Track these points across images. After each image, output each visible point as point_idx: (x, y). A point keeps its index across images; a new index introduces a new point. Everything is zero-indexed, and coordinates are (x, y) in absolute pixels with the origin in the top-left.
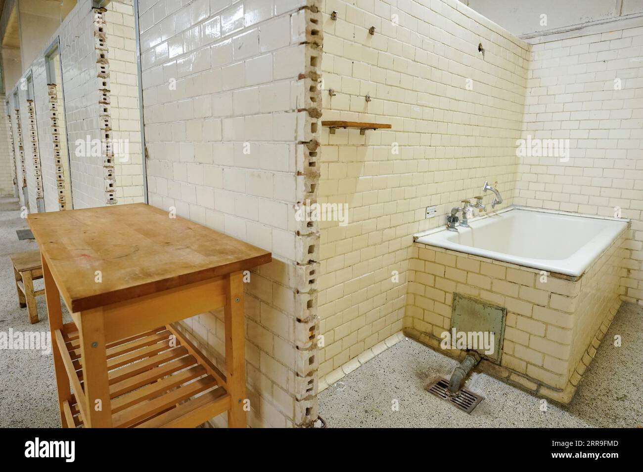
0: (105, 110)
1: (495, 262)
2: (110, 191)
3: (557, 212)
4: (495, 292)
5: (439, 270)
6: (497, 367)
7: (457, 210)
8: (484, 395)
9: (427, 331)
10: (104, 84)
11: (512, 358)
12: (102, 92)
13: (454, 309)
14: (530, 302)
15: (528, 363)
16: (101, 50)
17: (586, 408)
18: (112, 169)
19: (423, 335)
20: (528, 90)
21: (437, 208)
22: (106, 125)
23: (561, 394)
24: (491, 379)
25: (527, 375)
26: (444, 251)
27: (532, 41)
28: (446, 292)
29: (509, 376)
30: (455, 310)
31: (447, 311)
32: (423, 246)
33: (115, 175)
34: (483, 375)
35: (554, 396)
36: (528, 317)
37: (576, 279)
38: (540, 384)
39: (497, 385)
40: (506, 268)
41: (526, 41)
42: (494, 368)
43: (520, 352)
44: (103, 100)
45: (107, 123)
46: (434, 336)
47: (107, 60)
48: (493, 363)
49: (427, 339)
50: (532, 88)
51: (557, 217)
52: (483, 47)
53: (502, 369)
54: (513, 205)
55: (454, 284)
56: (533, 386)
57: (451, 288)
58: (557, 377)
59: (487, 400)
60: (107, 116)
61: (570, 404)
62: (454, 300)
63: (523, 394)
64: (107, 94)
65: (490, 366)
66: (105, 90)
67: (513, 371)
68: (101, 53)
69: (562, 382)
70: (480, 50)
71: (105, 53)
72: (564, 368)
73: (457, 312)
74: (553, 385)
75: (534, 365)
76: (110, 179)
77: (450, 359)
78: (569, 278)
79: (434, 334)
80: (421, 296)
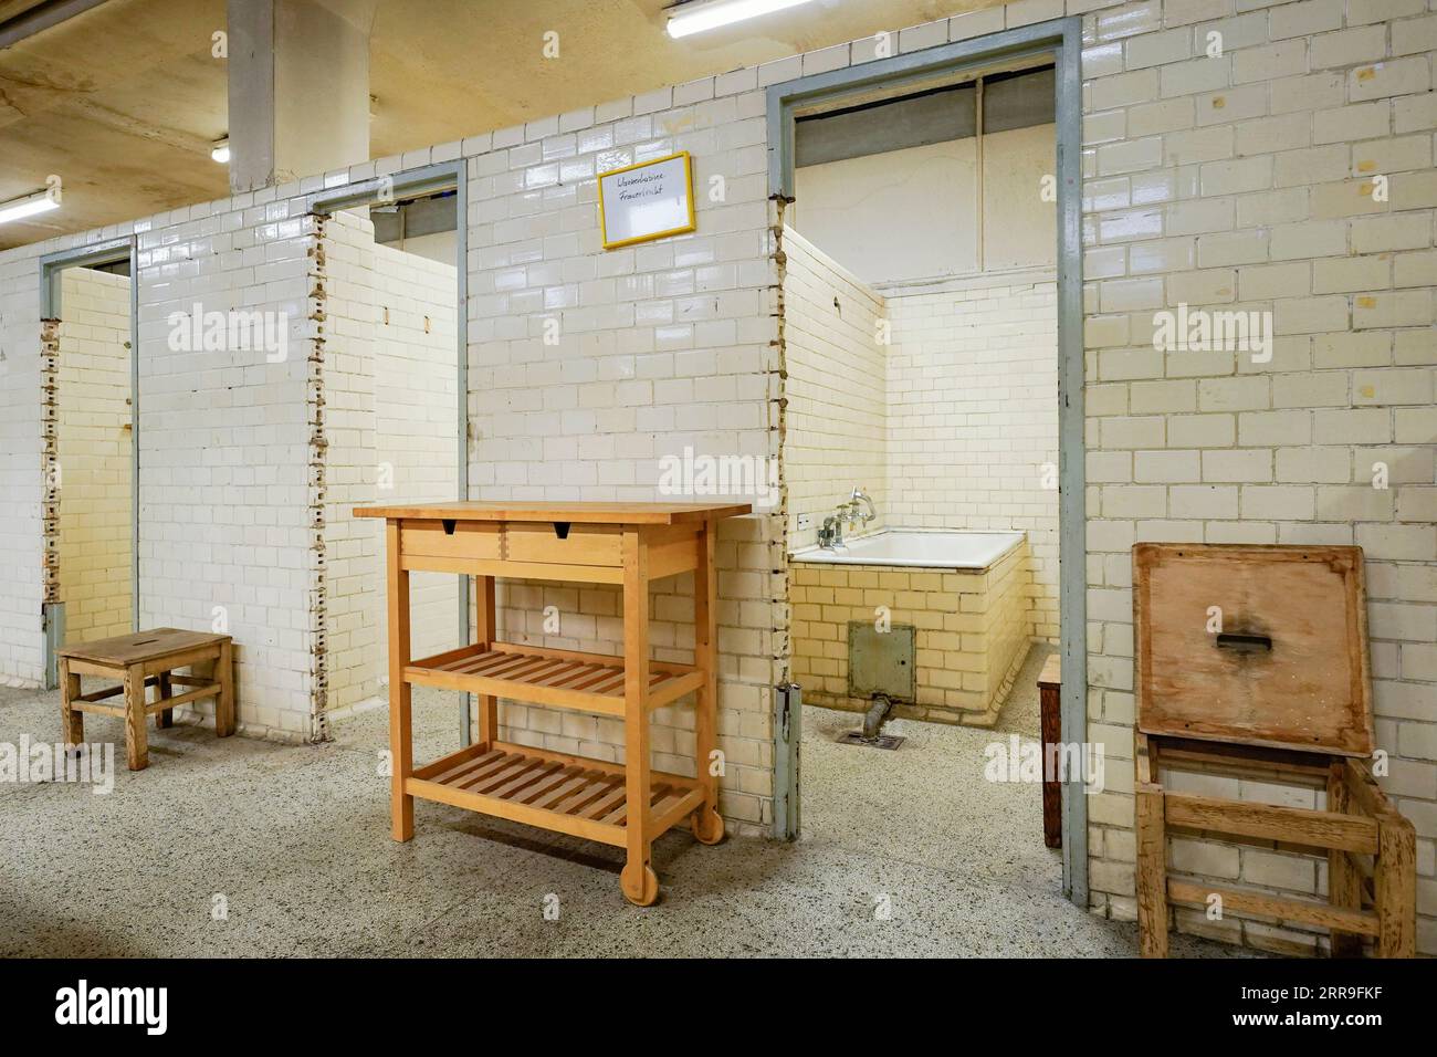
0: (318, 371)
1: (896, 569)
2: (318, 507)
3: (943, 530)
4: (899, 609)
5: (825, 596)
6: (912, 708)
7: (832, 520)
8: (904, 735)
9: (818, 689)
10: (319, 330)
11: (927, 690)
12: (315, 343)
13: (850, 644)
14: (939, 611)
15: (946, 689)
16: (318, 277)
17: (1011, 726)
18: (322, 469)
19: (812, 696)
20: (888, 359)
21: (808, 517)
22: (318, 396)
23: (984, 717)
24: (908, 721)
25: (947, 706)
26: (830, 567)
27: (886, 293)
28: (838, 624)
29: (927, 715)
30: (852, 645)
31: (841, 651)
32: (802, 566)
33: (327, 479)
34: (897, 720)
35: (979, 720)
36: (940, 631)
37: (982, 572)
38: (961, 712)
39: (915, 724)
40: (909, 574)
41: (880, 292)
42: (909, 711)
43: (937, 678)
44: (315, 356)
45: (319, 392)
46: (827, 692)
47: (325, 293)
48: (907, 704)
49: (818, 699)
50: (893, 357)
51: (942, 536)
52: (839, 302)
53: (918, 709)
54: (884, 526)
55: (848, 609)
56: (954, 717)
57: (844, 616)
58: (978, 696)
59: (910, 738)
60: (319, 380)
61: (995, 725)
62: (850, 631)
63: (945, 726)
64: (321, 345)
65: (903, 709)
66: (321, 340)
67: (931, 706)
68: (317, 281)
69: (983, 701)
70: (836, 305)
71: (323, 281)
72: (984, 683)
73: (855, 649)
74: (975, 708)
75: (953, 690)
76: (320, 486)
77: (854, 714)
78: (975, 571)
79: (827, 689)
80: (804, 638)
